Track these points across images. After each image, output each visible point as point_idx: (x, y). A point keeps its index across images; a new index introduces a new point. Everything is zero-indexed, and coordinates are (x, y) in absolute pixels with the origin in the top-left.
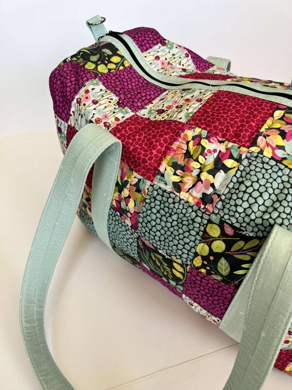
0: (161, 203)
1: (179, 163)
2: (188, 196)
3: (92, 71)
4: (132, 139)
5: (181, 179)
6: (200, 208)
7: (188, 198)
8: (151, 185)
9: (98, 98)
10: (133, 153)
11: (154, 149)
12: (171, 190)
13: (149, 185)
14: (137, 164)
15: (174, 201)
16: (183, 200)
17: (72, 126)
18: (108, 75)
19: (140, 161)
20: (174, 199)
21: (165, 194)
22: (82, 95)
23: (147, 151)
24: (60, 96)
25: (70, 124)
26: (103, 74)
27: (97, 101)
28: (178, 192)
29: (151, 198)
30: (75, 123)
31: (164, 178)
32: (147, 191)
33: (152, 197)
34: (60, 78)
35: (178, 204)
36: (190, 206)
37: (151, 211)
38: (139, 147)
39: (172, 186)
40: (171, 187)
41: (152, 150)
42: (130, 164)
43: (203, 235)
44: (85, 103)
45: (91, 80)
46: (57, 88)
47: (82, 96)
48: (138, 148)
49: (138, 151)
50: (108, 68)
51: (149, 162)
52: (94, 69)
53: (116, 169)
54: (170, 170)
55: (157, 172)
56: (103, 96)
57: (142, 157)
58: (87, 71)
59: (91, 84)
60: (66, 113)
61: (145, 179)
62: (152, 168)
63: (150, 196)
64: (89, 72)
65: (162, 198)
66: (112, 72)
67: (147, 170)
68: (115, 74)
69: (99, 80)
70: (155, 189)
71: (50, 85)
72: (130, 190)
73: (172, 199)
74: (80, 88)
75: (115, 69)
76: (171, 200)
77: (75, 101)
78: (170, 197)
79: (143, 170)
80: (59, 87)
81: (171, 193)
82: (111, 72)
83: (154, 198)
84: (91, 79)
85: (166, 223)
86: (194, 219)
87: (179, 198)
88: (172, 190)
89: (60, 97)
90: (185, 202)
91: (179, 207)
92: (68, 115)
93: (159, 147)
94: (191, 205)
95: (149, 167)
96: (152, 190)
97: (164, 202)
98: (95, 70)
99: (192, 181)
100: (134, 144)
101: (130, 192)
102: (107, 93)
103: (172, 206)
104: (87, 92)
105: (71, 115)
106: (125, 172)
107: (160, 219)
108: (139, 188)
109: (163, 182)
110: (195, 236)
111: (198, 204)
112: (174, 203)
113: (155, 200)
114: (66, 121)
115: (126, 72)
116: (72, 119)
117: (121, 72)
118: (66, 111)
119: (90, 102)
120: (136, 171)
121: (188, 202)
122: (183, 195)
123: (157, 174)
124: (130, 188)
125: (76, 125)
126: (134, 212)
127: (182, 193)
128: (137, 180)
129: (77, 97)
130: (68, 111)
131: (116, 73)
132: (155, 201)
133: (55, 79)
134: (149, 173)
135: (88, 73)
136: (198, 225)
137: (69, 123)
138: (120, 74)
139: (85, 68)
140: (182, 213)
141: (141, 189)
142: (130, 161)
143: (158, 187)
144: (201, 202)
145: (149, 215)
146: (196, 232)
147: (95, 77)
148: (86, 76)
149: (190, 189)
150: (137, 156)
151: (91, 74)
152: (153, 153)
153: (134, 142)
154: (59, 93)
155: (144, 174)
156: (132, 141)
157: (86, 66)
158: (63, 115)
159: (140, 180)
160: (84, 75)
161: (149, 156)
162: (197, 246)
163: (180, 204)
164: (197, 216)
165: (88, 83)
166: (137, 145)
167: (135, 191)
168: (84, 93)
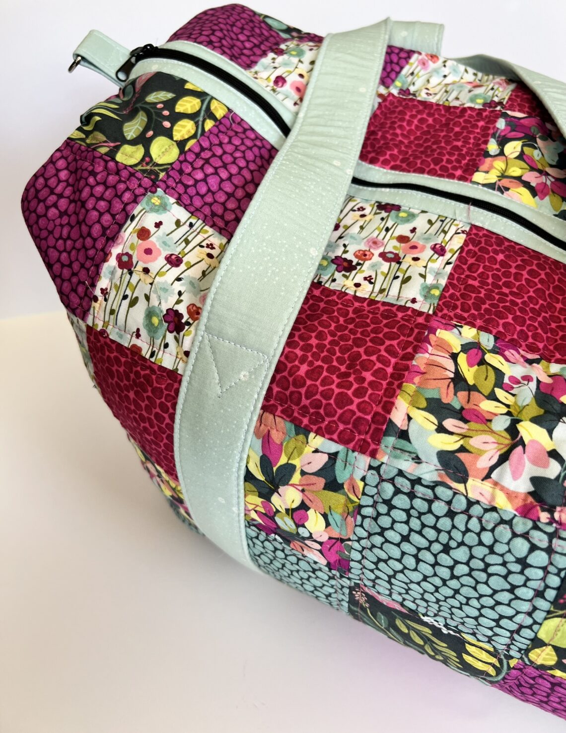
0: (409, 516)
1: (445, 401)
2: (491, 490)
3: (140, 167)
4: (302, 347)
5: (461, 442)
6: (538, 523)
7: (493, 497)
8: (371, 468)
9: (179, 249)
10: (309, 382)
11: (367, 370)
12: (435, 477)
13: (367, 467)
14: (322, 411)
15: (450, 509)
16: (478, 502)
17: (99, 329)
18: (181, 162)
19: (332, 401)
20: (449, 503)
21: (419, 490)
22: (132, 244)
23: (347, 375)
24: (62, 249)
25: (91, 324)
26: (168, 168)
27: (177, 257)
28: (459, 482)
29: (375, 503)
30: (107, 319)
31: (410, 442)
32: (361, 484)
33: (381, 500)
34: (57, 202)
35: (464, 517)
36: (502, 521)
37: (383, 536)
38: (326, 366)
39: (438, 464)
40: (433, 468)
41: (361, 373)
42: (296, 414)
43: (557, 597)
44: (145, 266)
45: (145, 199)
46: (48, 228)
47: (132, 247)
48: (322, 367)
49: (322, 376)
50: (176, 141)
51: (357, 401)
52: (143, 160)
53: (243, 437)
54: (424, 422)
55: (384, 427)
56: (187, 242)
57: (337, 391)
58: (125, 171)
59: (147, 208)
60: (82, 295)
61: (350, 452)
62: (366, 417)
63: (372, 497)
64: (132, 175)
65: (411, 501)
66: (190, 150)
67: (354, 423)
68: (197, 150)
69: (165, 191)
70: (385, 477)
71: (27, 220)
72: (305, 488)
73: (443, 504)
74: (121, 226)
75: (194, 136)
76: (439, 508)
77: (112, 262)
78: (436, 498)
79: (341, 427)
80: (55, 226)
81: (437, 485)
82: (187, 148)
83: (388, 503)
84: (144, 195)
85: (434, 569)
86: (526, 557)
87: (466, 497)
88: (440, 476)
89: (60, 252)
90: (486, 511)
91: (469, 526)
92: (86, 299)
93: (378, 365)
94: (507, 518)
95: (358, 414)
96: (378, 480)
97: (419, 512)
98: (147, 164)
99: (496, 445)
100: (310, 359)
101: (306, 493)
102: (194, 228)
103: (445, 523)
104: (143, 234)
105: (96, 299)
106: (278, 442)
107: (416, 556)
108: (335, 479)
109: (406, 455)
110: (530, 601)
111: (525, 511)
112: (451, 514)
113: (391, 507)
114: (82, 315)
115: (223, 132)
116: (97, 309)
117: (211, 137)
118: (81, 289)
119: (161, 261)
120: (319, 432)
121: (494, 509)
122: (476, 488)
123: (386, 433)
124: (304, 482)
125: (110, 327)
126: (330, 538)
127: (470, 482)
128: (325, 458)
129: (116, 251)
130: (87, 288)
131: (201, 145)
132: (389, 511)
133: (41, 204)
134: (360, 433)
135: (130, 177)
136: (540, 573)
137: (90, 322)
138: (211, 143)
139: (117, 162)
140: (481, 543)
141: (340, 481)
142: (294, 407)
143: (395, 472)
144: (536, 503)
145: (379, 546)
146: (535, 590)
147: (152, 186)
148: (128, 189)
149: (492, 469)
150: (321, 389)
151: (139, 179)
152: (364, 379)
153: (309, 354)
154: (57, 240)
155: (346, 437)
156: (302, 353)
157: (119, 157)
158: (74, 300)
159: (333, 457)
160: (122, 186)
161: (355, 386)
162: (541, 624)
163: (470, 517)
164: (533, 548)
165: (139, 208)
166: (317, 361)
167: (324, 489)
168: (135, 239)
